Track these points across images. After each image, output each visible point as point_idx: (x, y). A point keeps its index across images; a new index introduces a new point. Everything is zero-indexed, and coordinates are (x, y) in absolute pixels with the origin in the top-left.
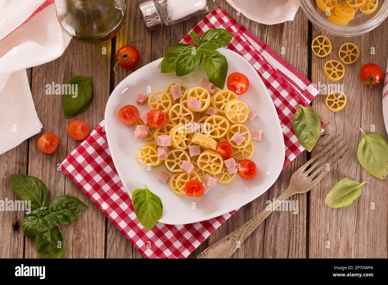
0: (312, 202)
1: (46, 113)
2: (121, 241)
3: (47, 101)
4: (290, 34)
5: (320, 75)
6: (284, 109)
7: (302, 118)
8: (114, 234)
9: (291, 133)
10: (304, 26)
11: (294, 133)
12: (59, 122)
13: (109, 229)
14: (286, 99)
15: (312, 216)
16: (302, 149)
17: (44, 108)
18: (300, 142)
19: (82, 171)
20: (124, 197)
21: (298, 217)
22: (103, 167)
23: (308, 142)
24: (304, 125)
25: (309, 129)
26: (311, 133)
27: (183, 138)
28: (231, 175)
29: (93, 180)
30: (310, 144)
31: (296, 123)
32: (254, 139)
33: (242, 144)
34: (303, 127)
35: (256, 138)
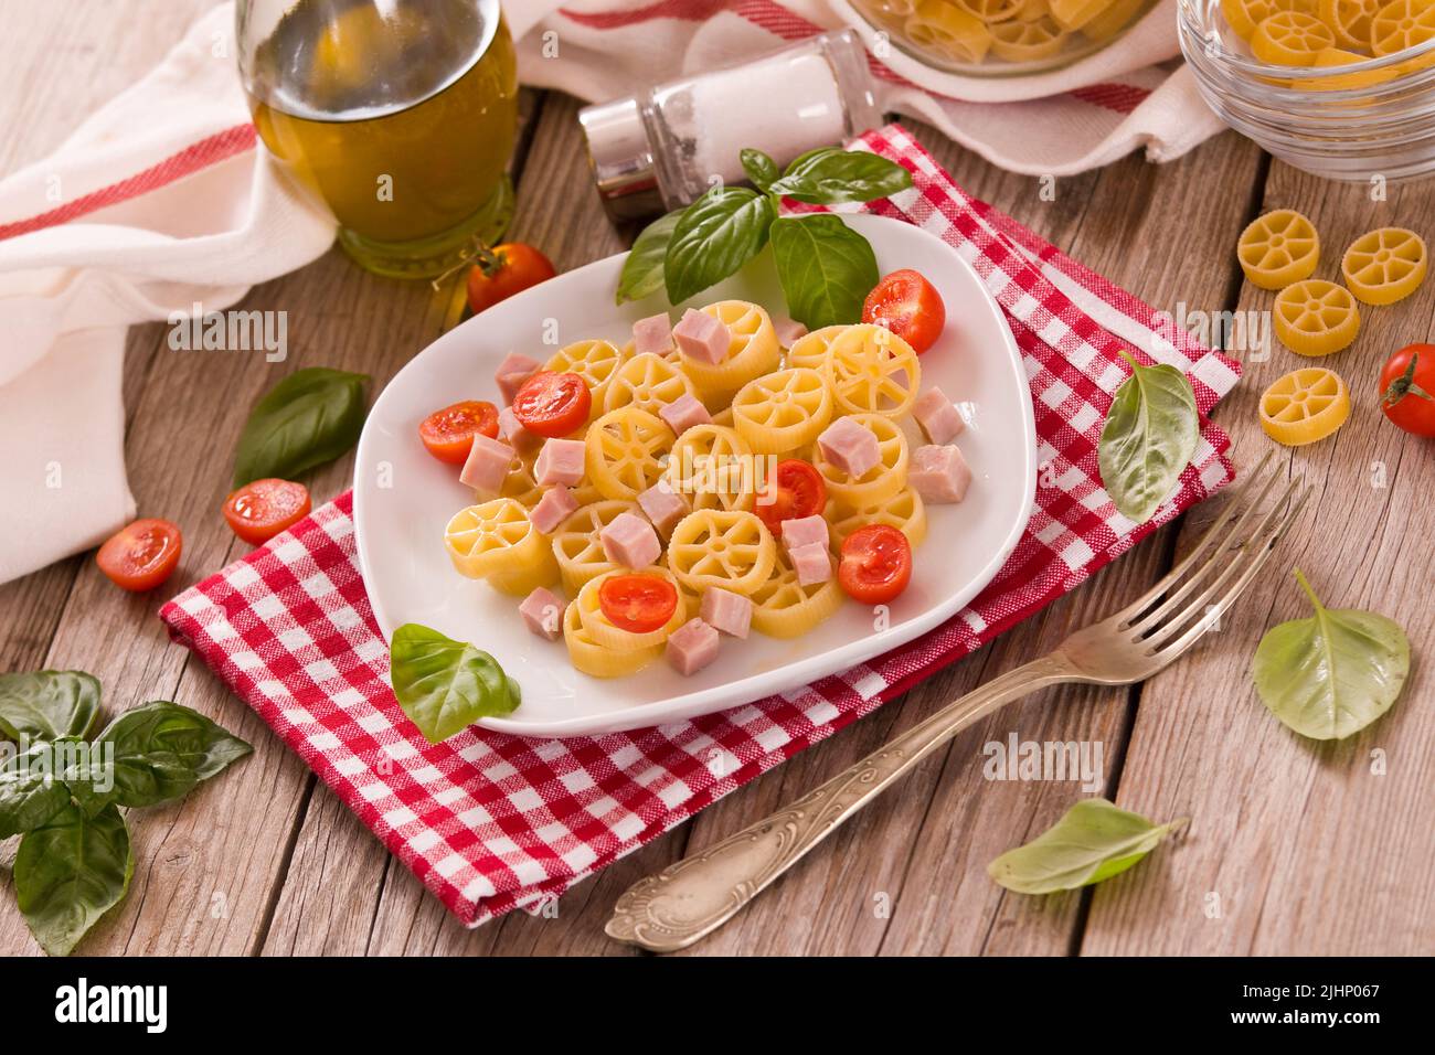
6: (1077, 412)
7: (1136, 421)
22: (326, 609)
23: (1141, 492)
24: (1137, 441)
25: (1154, 443)
26: (1156, 458)
27: (638, 455)
28: (810, 591)
29: (277, 644)
30: (1149, 496)
31: (1111, 445)
32: (924, 473)
33: (869, 477)
34: (1134, 448)
35: (930, 468)
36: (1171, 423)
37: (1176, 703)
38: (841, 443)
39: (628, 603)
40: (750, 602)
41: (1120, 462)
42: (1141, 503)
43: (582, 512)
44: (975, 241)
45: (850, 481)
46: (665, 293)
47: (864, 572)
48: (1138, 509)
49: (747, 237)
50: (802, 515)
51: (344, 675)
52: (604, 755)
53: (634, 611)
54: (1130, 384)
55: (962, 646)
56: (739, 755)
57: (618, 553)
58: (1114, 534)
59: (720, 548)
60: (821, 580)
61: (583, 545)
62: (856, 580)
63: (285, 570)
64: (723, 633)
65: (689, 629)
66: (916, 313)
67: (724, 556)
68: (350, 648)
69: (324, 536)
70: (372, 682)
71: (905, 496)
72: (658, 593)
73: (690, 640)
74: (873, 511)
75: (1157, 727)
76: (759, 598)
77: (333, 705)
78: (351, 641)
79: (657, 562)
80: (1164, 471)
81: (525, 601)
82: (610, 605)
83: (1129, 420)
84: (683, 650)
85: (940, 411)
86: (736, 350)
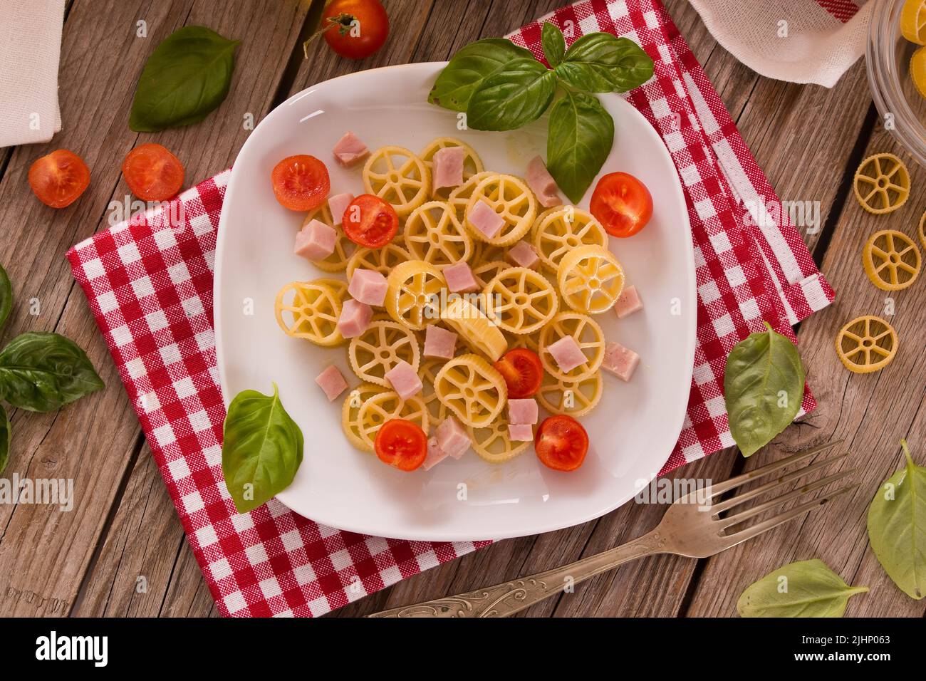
0: (704, 591)
1: (84, 96)
2: (158, 509)
3: (96, 63)
4: (810, 118)
5: (851, 259)
6: (720, 316)
7: (760, 358)
8: (148, 485)
9: (716, 388)
10: (855, 109)
11: (723, 391)
12: (110, 132)
13: (140, 466)
14: (736, 292)
17: (85, 78)
19: (123, 288)
20: (210, 397)
22: (182, 296)
24: (757, 379)
25: (767, 394)
26: (766, 408)
28: (515, 445)
29: (144, 323)
30: (753, 438)
31: (738, 364)
34: (754, 383)
43: (374, 325)
45: (560, 372)
47: (553, 450)
51: (185, 362)
63: (158, 256)
66: (637, 221)
68: (192, 335)
70: (203, 375)
74: (567, 385)
77: (174, 392)
78: (194, 329)
80: (768, 421)
83: (753, 357)
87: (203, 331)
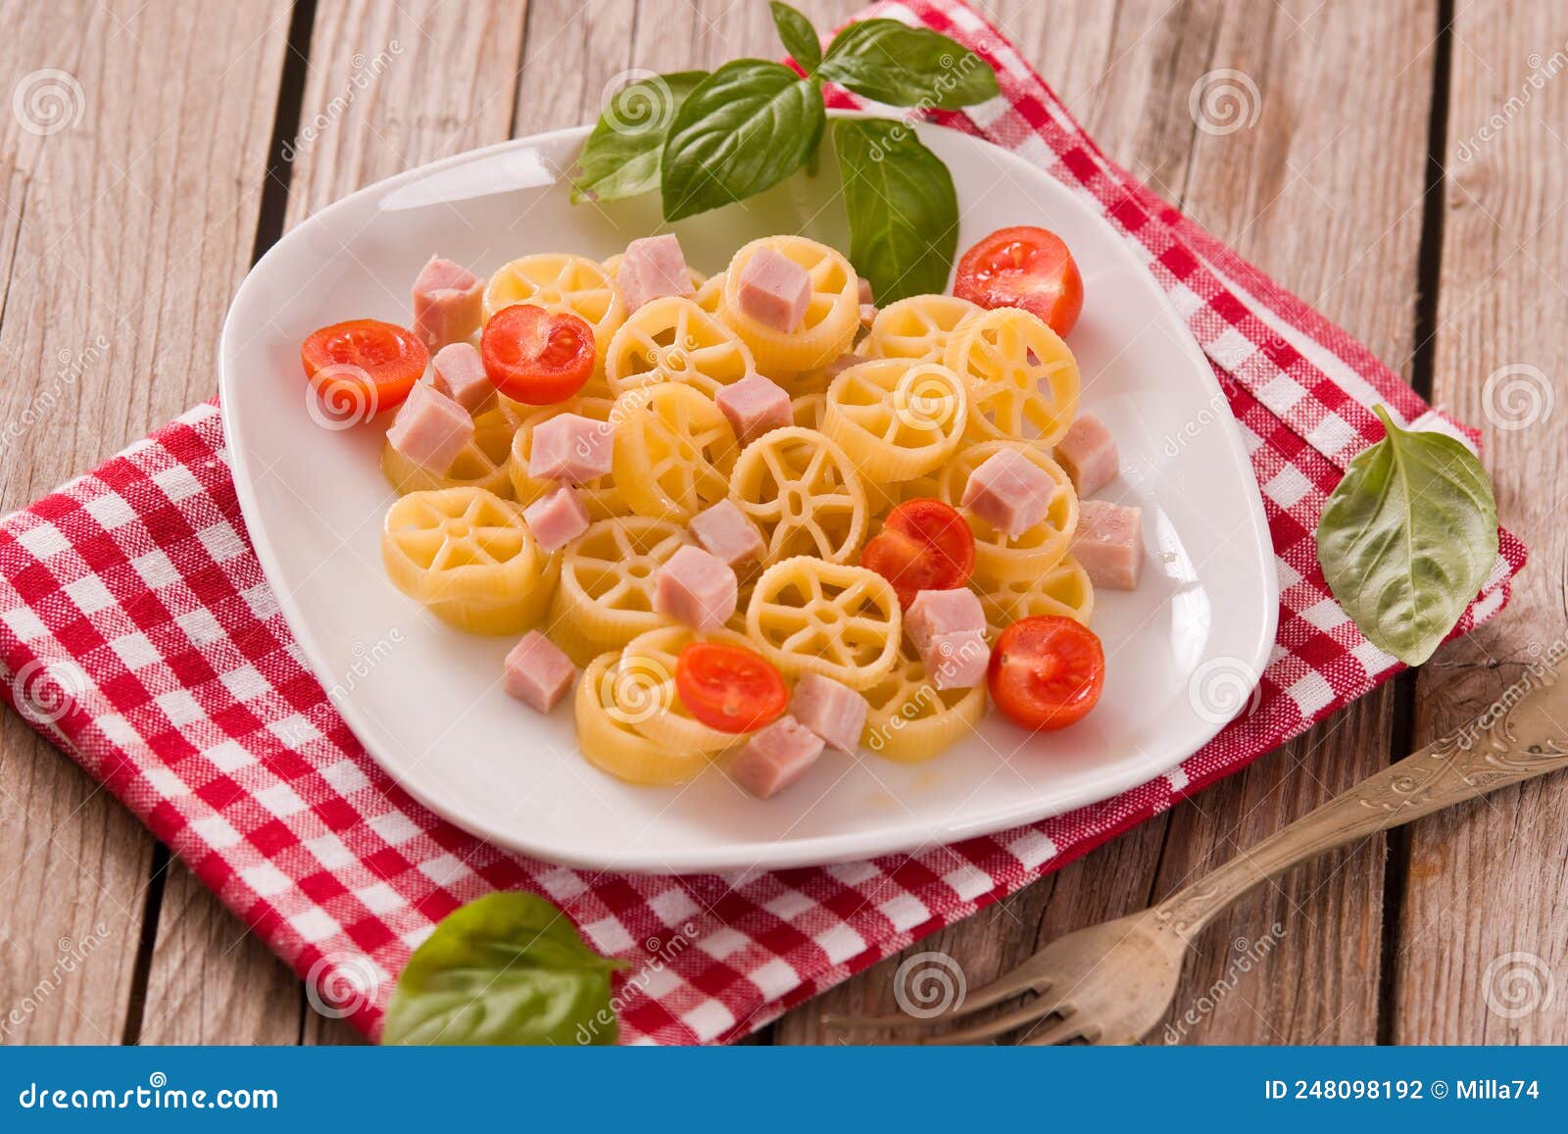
0: (1417, 959)
2: (230, 1006)
8: (193, 971)
13: (168, 942)
15: (1414, 1024)
16: (1372, 659)
18: (1368, 628)
19: (50, 600)
21: (1329, 1017)
22: (174, 609)
23: (1407, 617)
24: (1390, 537)
25: (1422, 547)
26: (1428, 570)
27: (687, 455)
28: (951, 697)
29: (111, 656)
30: (1421, 626)
31: (1339, 536)
32: (1096, 543)
33: (1030, 540)
34: (1384, 547)
35: (1106, 537)
36: (1444, 520)
37: (1460, 937)
38: (1009, 489)
39: (720, 688)
40: (866, 704)
41: (1363, 564)
42: (1407, 635)
43: (602, 527)
44: (1095, 192)
45: (1002, 541)
46: (659, 200)
47: (1036, 683)
48: (1405, 642)
49: (794, 138)
50: (941, 584)
51: (214, 718)
52: (641, 900)
53: (732, 701)
54: (1378, 451)
55: (1149, 809)
56: (864, 932)
57: (678, 604)
58: (1364, 672)
59: (827, 618)
60: (964, 685)
61: (611, 582)
62: (1027, 696)
63: (106, 538)
64: (829, 746)
65: (778, 731)
66: (1057, 296)
67: (834, 631)
68: (214, 676)
69: (157, 492)
70: (260, 735)
71: (1065, 572)
72: (760, 679)
73: (784, 748)
74: (1019, 588)
75: (1439, 970)
76: (878, 697)
77: (209, 766)
78: (214, 664)
79: (730, 624)
80: (1440, 591)
81: (515, 649)
82: (695, 686)
83: (1369, 504)
84: (775, 763)
85: (1101, 449)
86: (815, 317)
87: (235, 668)
